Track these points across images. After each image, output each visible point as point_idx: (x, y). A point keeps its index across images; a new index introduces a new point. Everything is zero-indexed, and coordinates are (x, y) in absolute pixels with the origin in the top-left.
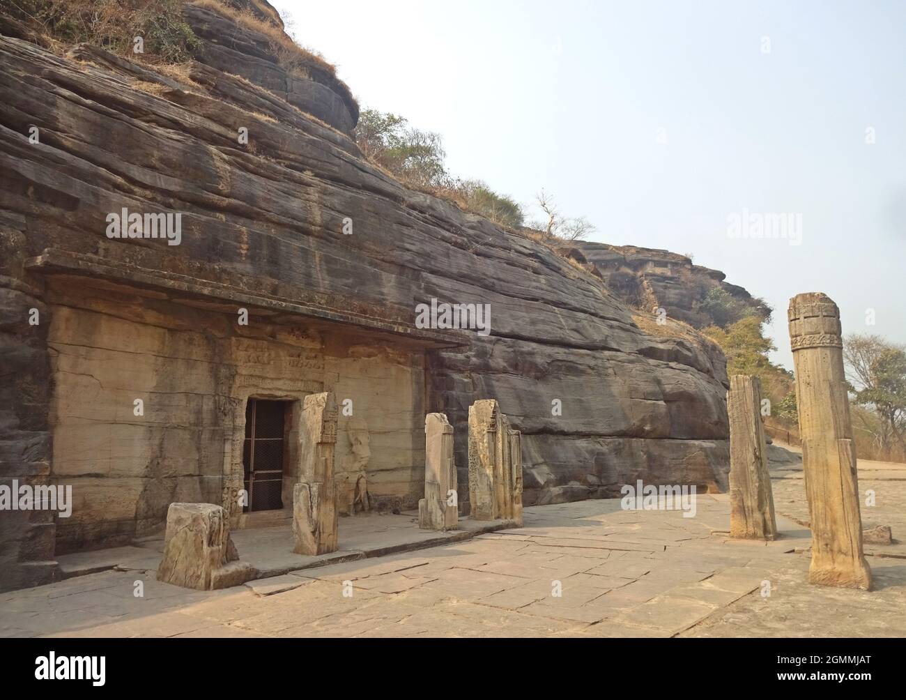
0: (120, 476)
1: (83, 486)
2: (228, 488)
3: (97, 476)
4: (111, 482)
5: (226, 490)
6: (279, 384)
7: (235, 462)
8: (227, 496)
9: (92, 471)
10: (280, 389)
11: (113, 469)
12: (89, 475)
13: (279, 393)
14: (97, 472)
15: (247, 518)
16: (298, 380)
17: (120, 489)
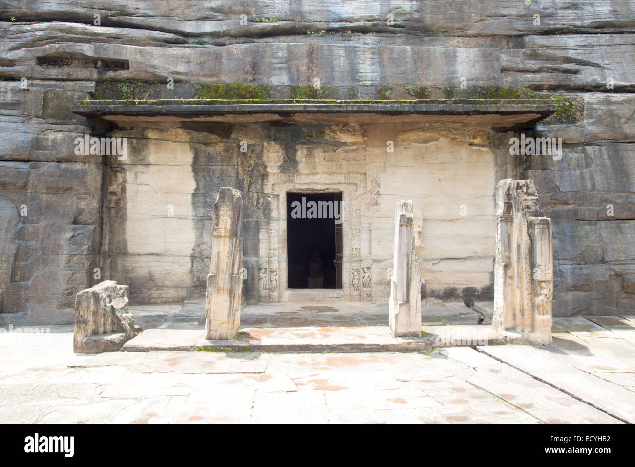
0: (174, 256)
1: (149, 261)
2: (266, 269)
3: (157, 255)
4: (167, 259)
5: (263, 270)
6: (316, 178)
7: (273, 247)
8: (265, 275)
9: (153, 251)
10: (318, 183)
11: (168, 250)
12: (152, 254)
13: (319, 187)
14: (157, 252)
15: (290, 294)
16: (336, 173)
17: (174, 265)
